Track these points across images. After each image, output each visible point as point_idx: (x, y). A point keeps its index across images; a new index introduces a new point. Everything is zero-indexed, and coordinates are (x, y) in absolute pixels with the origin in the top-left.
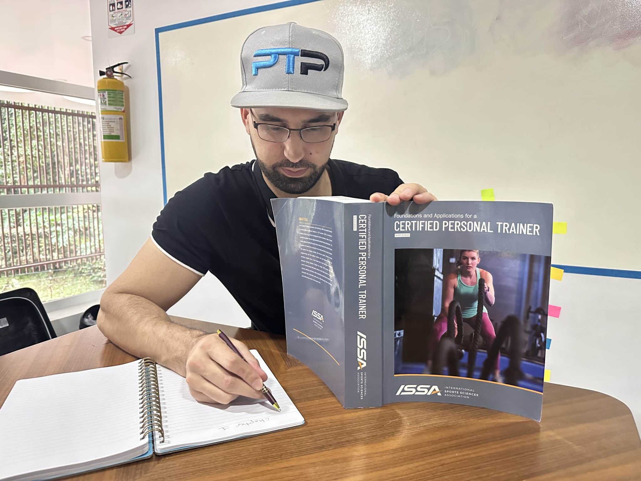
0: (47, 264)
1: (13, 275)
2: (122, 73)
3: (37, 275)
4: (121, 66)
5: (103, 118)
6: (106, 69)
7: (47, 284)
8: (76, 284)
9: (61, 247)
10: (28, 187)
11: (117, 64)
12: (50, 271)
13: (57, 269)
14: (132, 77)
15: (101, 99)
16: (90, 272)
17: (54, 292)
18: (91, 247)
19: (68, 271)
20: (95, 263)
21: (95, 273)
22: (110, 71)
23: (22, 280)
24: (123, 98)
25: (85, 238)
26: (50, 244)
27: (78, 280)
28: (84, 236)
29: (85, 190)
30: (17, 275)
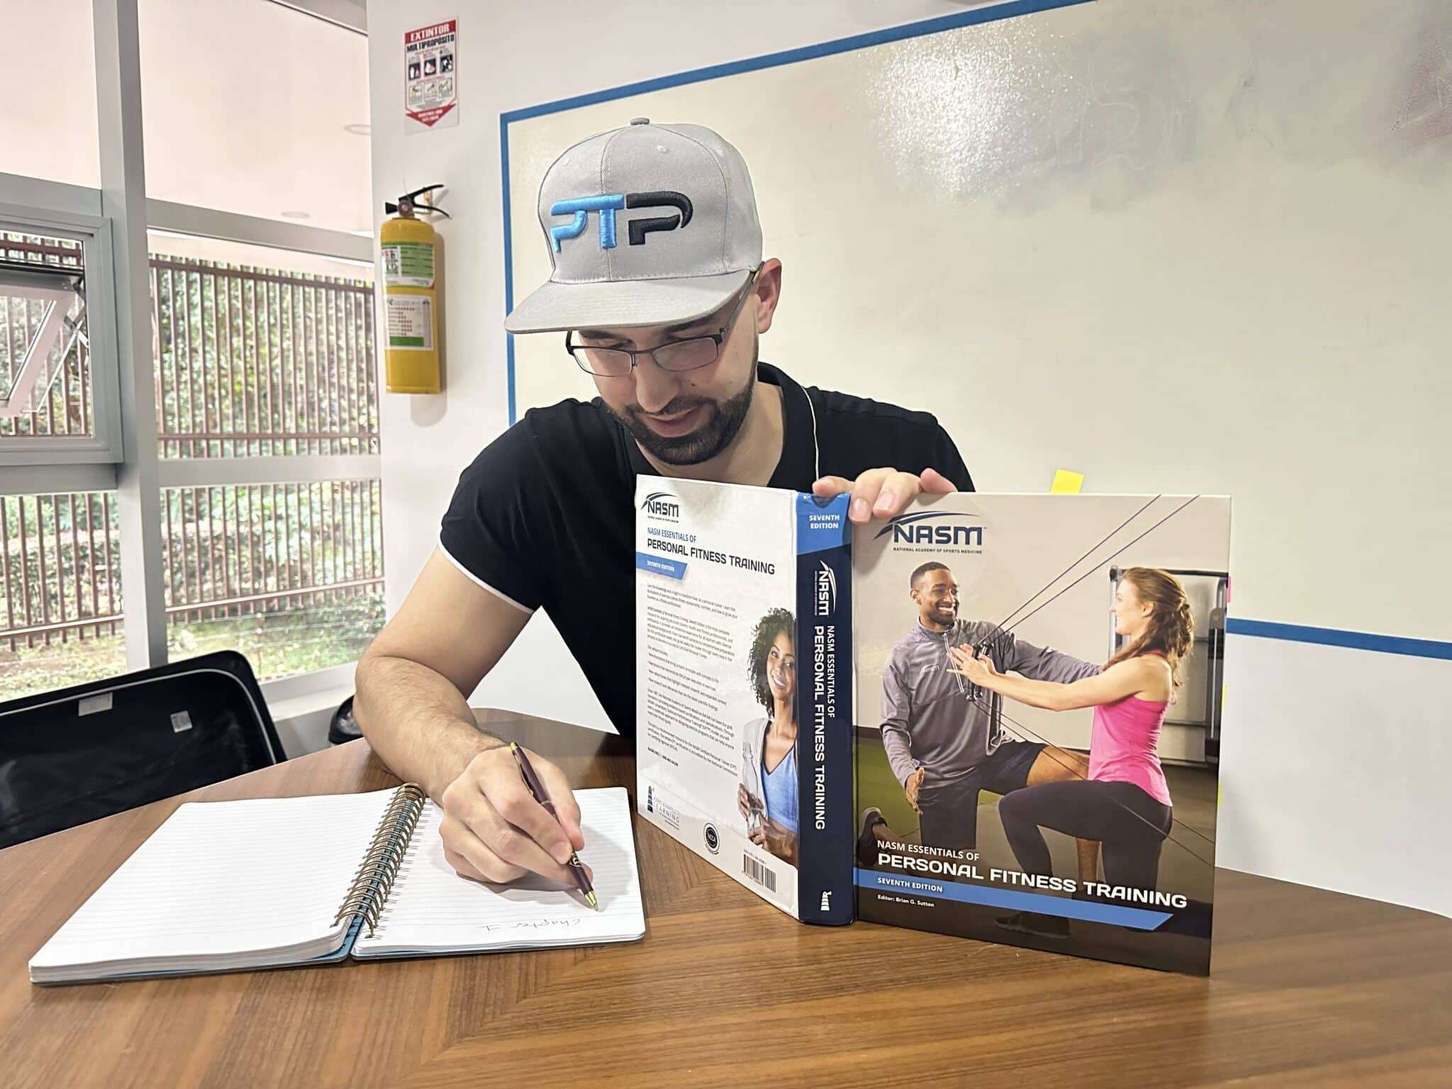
0: (254, 601)
1: (186, 622)
2: (430, 208)
3: (231, 624)
4: (429, 192)
5: (391, 302)
6: (400, 199)
7: (251, 644)
8: (312, 644)
9: (283, 566)
10: (223, 437)
11: (421, 188)
12: (259, 615)
13: (272, 616)
14: (451, 216)
15: (387, 261)
16: (340, 621)
17: (264, 662)
18: (345, 564)
19: (294, 618)
20: (352, 600)
21: (352, 623)
22: (407, 204)
23: (201, 633)
24: (431, 260)
25: (335, 549)
26: (262, 559)
27: (314, 637)
28: (331, 543)
29: (337, 443)
30: (194, 622)
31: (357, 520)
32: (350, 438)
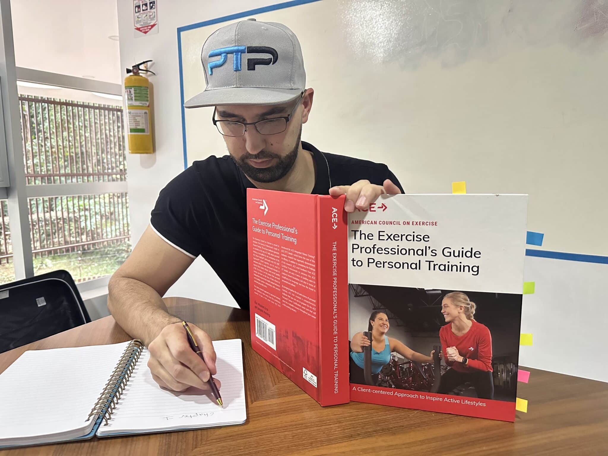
0: (77, 246)
1: (47, 256)
2: (147, 71)
3: (68, 256)
4: (146, 63)
5: (130, 113)
6: (133, 67)
7: (76, 264)
8: (103, 264)
9: (89, 231)
10: (60, 176)
11: (142, 62)
12: (79, 252)
13: (86, 252)
14: (156, 74)
15: (128, 95)
16: (114, 253)
17: (82, 271)
18: (116, 230)
19: (95, 253)
20: (120, 245)
22: (136, 69)
23: (54, 260)
24: (148, 94)
25: (111, 223)
26: (80, 228)
27: (104, 261)
28: (109, 220)
29: (110, 178)
30: (50, 255)
31: (120, 210)
32: (116, 175)
